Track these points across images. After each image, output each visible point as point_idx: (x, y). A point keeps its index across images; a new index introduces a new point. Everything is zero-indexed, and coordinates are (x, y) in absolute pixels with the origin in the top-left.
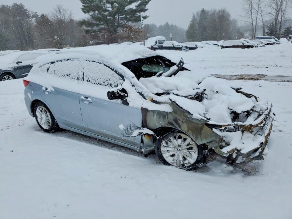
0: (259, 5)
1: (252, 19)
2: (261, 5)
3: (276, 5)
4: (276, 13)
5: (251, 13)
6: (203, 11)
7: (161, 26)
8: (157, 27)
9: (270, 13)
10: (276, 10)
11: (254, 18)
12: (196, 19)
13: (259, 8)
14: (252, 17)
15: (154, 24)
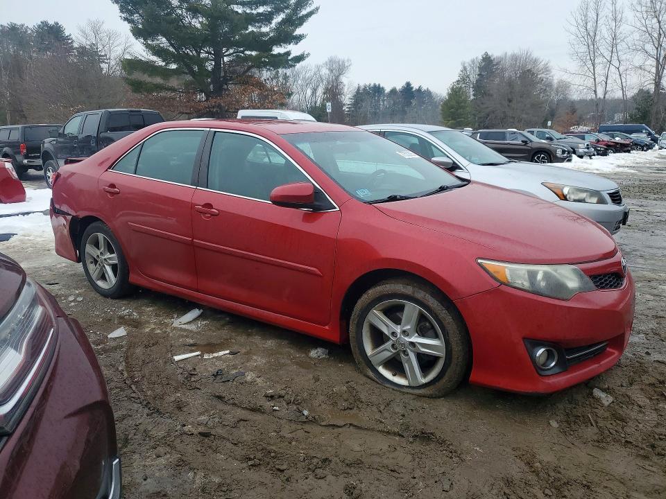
0: (614, 45)
1: (595, 79)
2: (619, 47)
3: (657, 49)
4: (657, 68)
5: (593, 65)
6: (487, 60)
7: (393, 91)
8: (386, 92)
9: (640, 68)
10: (658, 60)
11: (600, 79)
12: (468, 77)
13: (615, 56)
14: (594, 75)
15: (379, 85)
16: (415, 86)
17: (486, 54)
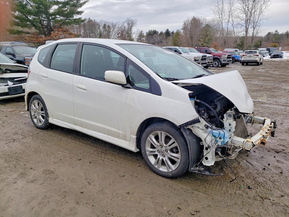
16: (171, 31)
17: (194, 17)
